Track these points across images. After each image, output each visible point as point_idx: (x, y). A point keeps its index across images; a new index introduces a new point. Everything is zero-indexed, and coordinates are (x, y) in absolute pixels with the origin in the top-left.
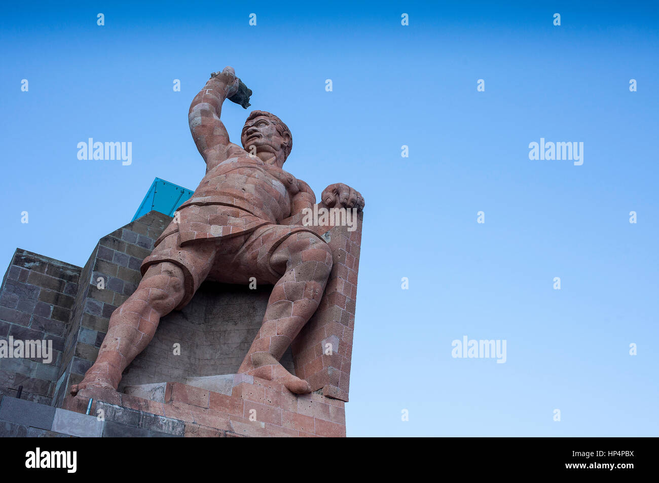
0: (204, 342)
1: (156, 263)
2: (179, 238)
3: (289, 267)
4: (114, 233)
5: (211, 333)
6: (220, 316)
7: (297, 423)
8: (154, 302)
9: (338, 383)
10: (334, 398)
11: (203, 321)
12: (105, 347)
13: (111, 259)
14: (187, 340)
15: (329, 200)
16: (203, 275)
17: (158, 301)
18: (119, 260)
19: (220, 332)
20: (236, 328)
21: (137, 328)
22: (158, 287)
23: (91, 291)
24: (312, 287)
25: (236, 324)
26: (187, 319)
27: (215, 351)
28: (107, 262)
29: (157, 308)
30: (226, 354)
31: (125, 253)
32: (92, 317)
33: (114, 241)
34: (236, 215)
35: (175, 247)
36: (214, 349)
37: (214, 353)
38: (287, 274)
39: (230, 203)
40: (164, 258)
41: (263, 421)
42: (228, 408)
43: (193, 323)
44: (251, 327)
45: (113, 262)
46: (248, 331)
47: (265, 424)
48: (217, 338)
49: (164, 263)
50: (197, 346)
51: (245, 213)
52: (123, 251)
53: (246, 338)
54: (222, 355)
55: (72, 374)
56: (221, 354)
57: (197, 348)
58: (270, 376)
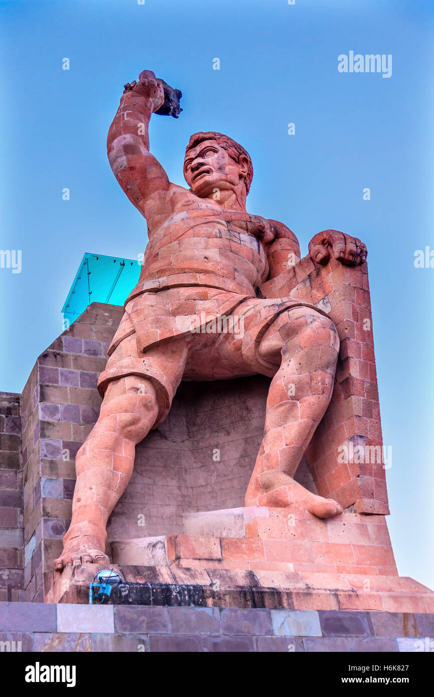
0: (194, 464)
1: (116, 379)
2: (139, 342)
3: (284, 357)
4: (52, 346)
5: (200, 451)
6: (206, 426)
7: (332, 555)
8: (126, 430)
9: (373, 494)
10: (372, 514)
11: (186, 437)
12: (79, 500)
13: (57, 381)
14: (172, 466)
15: (320, 256)
16: (177, 381)
17: (129, 428)
18: (67, 379)
19: (211, 447)
20: (230, 438)
21: (112, 469)
22: (126, 411)
23: (43, 429)
24: (319, 378)
25: (228, 434)
26: (166, 438)
27: (210, 474)
28: (53, 386)
29: (129, 436)
30: (225, 476)
31: (72, 369)
32: (52, 462)
33: (56, 357)
34: (204, 298)
35: (135, 354)
36: (208, 472)
37: (209, 477)
38: (284, 365)
39: (192, 282)
40: (126, 371)
41: (289, 561)
42: (245, 554)
43: (174, 442)
44: (249, 435)
45: (60, 384)
46: (246, 440)
47: (294, 565)
48: (209, 456)
49: (127, 378)
50: (186, 470)
51: (215, 291)
52: (68, 367)
53: (245, 450)
54: (219, 478)
55: (45, 540)
56: (218, 476)
57: (186, 474)
58: (287, 501)
